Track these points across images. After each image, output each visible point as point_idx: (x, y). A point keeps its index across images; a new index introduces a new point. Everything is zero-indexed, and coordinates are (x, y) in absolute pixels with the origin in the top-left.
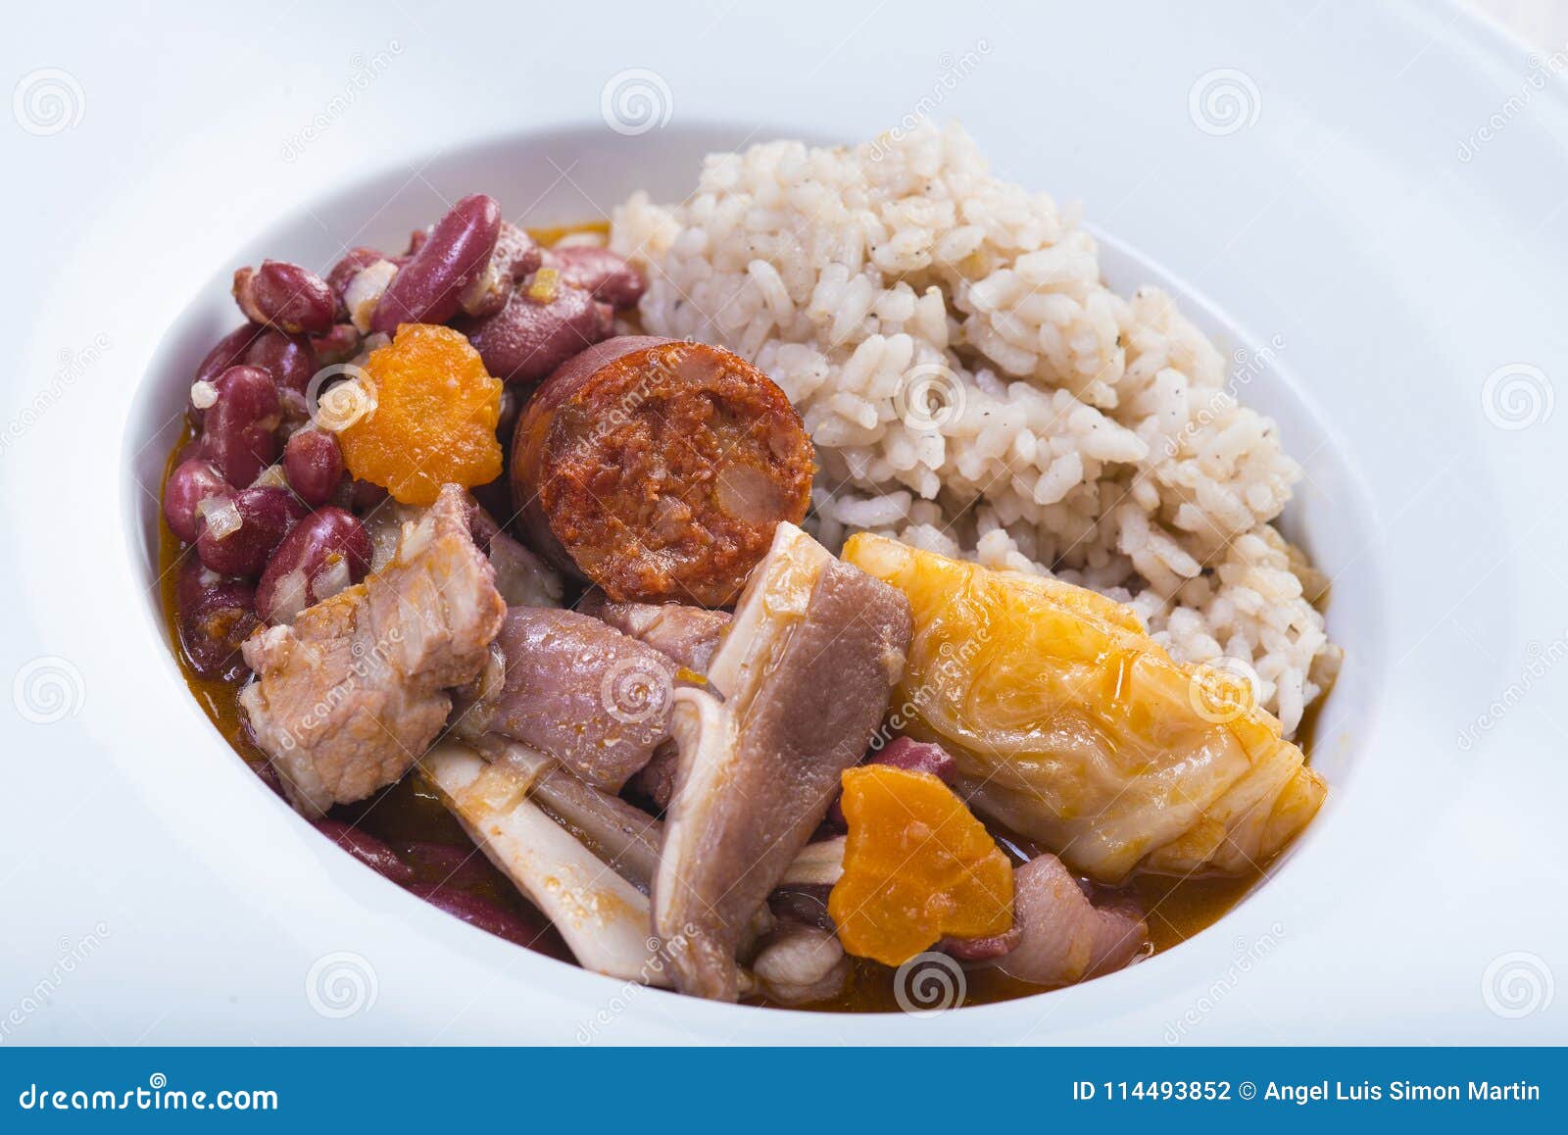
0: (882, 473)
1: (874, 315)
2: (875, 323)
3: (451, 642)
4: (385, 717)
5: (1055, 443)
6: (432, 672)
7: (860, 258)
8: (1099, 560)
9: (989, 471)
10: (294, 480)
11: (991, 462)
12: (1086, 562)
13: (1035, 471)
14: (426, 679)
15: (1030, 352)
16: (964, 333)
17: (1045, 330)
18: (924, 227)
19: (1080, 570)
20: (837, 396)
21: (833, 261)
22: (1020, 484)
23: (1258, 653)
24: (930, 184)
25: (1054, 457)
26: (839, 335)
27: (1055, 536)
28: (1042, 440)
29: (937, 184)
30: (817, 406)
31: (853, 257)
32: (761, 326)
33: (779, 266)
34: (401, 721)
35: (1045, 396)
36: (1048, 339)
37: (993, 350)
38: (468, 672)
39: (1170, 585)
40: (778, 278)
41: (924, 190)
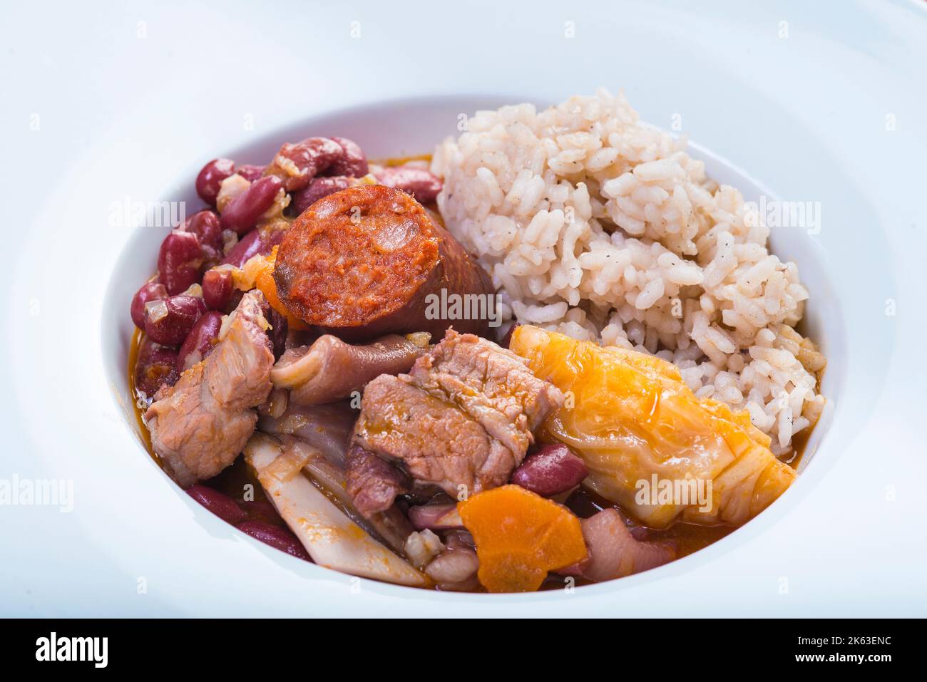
0: (549, 291)
1: (547, 199)
2: (546, 203)
3: (246, 381)
4: (215, 428)
5: (649, 274)
6: (239, 399)
7: (542, 166)
8: (683, 345)
9: (611, 290)
10: (205, 294)
11: (612, 284)
12: (677, 346)
13: (637, 289)
14: (237, 404)
15: (640, 220)
16: (605, 210)
17: (648, 208)
18: (579, 148)
19: (673, 351)
20: (521, 246)
21: (525, 168)
22: (629, 298)
23: (768, 399)
24: (593, 125)
25: (648, 281)
26: (523, 210)
27: (655, 330)
28: (641, 272)
29: (598, 126)
30: (512, 252)
31: (538, 166)
32: (486, 207)
33: (495, 172)
34: (226, 429)
35: (647, 247)
36: (650, 213)
37: (619, 220)
38: (260, 397)
39: (718, 358)
40: (493, 177)
41: (589, 128)
